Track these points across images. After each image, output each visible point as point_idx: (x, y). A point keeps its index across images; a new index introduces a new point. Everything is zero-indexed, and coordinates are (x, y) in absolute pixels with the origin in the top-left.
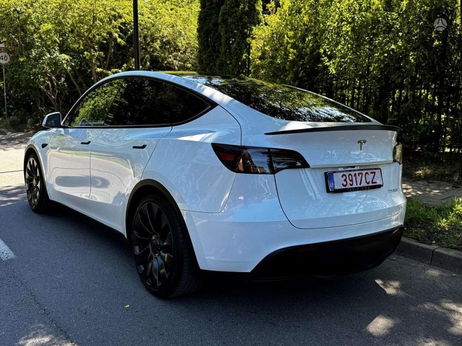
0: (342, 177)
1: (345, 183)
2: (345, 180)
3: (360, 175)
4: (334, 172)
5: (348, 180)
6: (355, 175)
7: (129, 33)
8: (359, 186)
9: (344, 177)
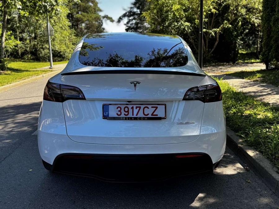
0: (117, 108)
1: (119, 113)
2: (120, 111)
3: (138, 109)
4: (111, 104)
5: (123, 111)
6: (132, 108)
7: (223, 4)
8: (135, 116)
9: (119, 109)
